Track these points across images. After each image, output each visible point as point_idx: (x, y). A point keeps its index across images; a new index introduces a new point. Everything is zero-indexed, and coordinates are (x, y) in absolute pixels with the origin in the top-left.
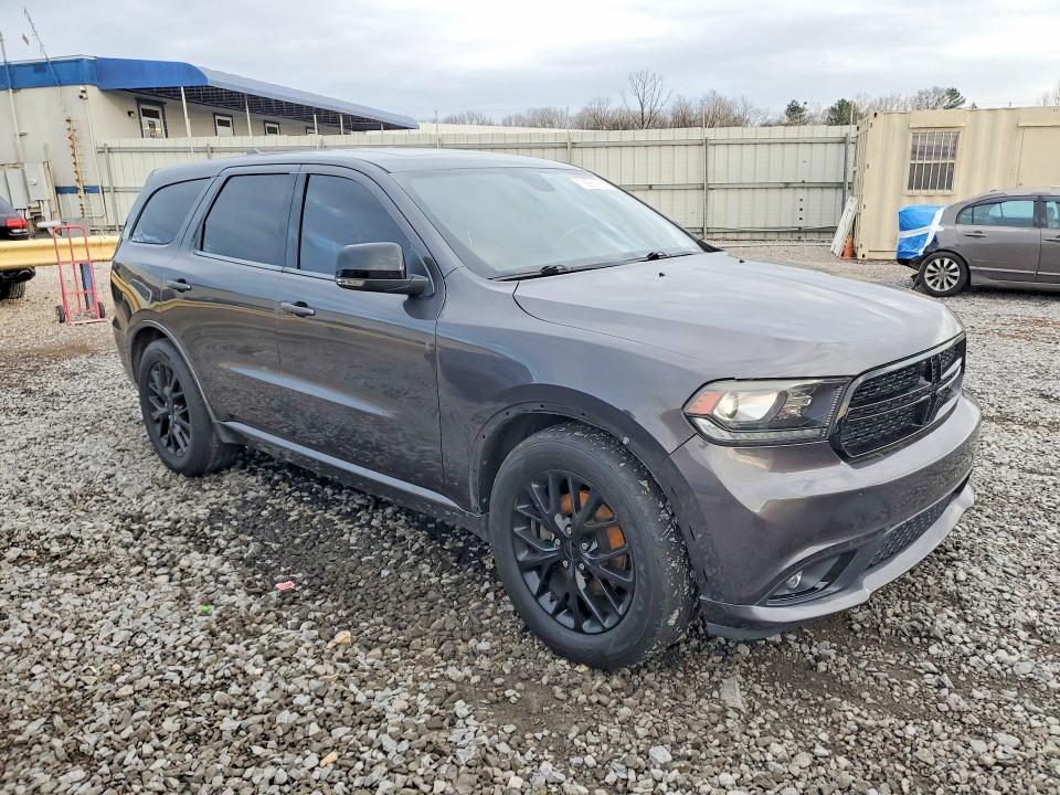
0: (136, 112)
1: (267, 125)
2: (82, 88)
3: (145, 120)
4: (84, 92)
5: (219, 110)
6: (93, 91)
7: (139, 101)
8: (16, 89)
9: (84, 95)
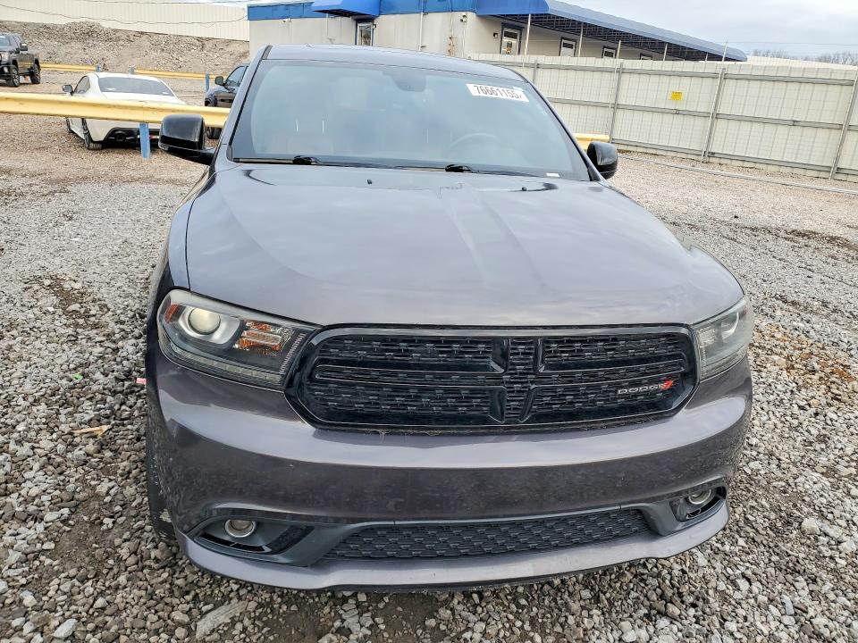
0: (500, 34)
1: (605, 50)
2: (464, 14)
3: (506, 40)
4: (464, 16)
5: (566, 35)
6: (471, 16)
7: (504, 25)
8: (426, 13)
9: (464, 20)
